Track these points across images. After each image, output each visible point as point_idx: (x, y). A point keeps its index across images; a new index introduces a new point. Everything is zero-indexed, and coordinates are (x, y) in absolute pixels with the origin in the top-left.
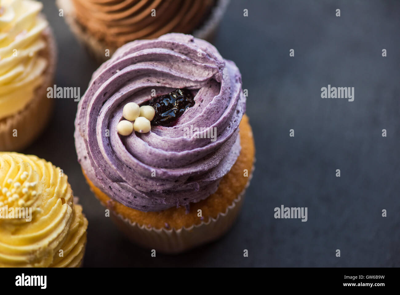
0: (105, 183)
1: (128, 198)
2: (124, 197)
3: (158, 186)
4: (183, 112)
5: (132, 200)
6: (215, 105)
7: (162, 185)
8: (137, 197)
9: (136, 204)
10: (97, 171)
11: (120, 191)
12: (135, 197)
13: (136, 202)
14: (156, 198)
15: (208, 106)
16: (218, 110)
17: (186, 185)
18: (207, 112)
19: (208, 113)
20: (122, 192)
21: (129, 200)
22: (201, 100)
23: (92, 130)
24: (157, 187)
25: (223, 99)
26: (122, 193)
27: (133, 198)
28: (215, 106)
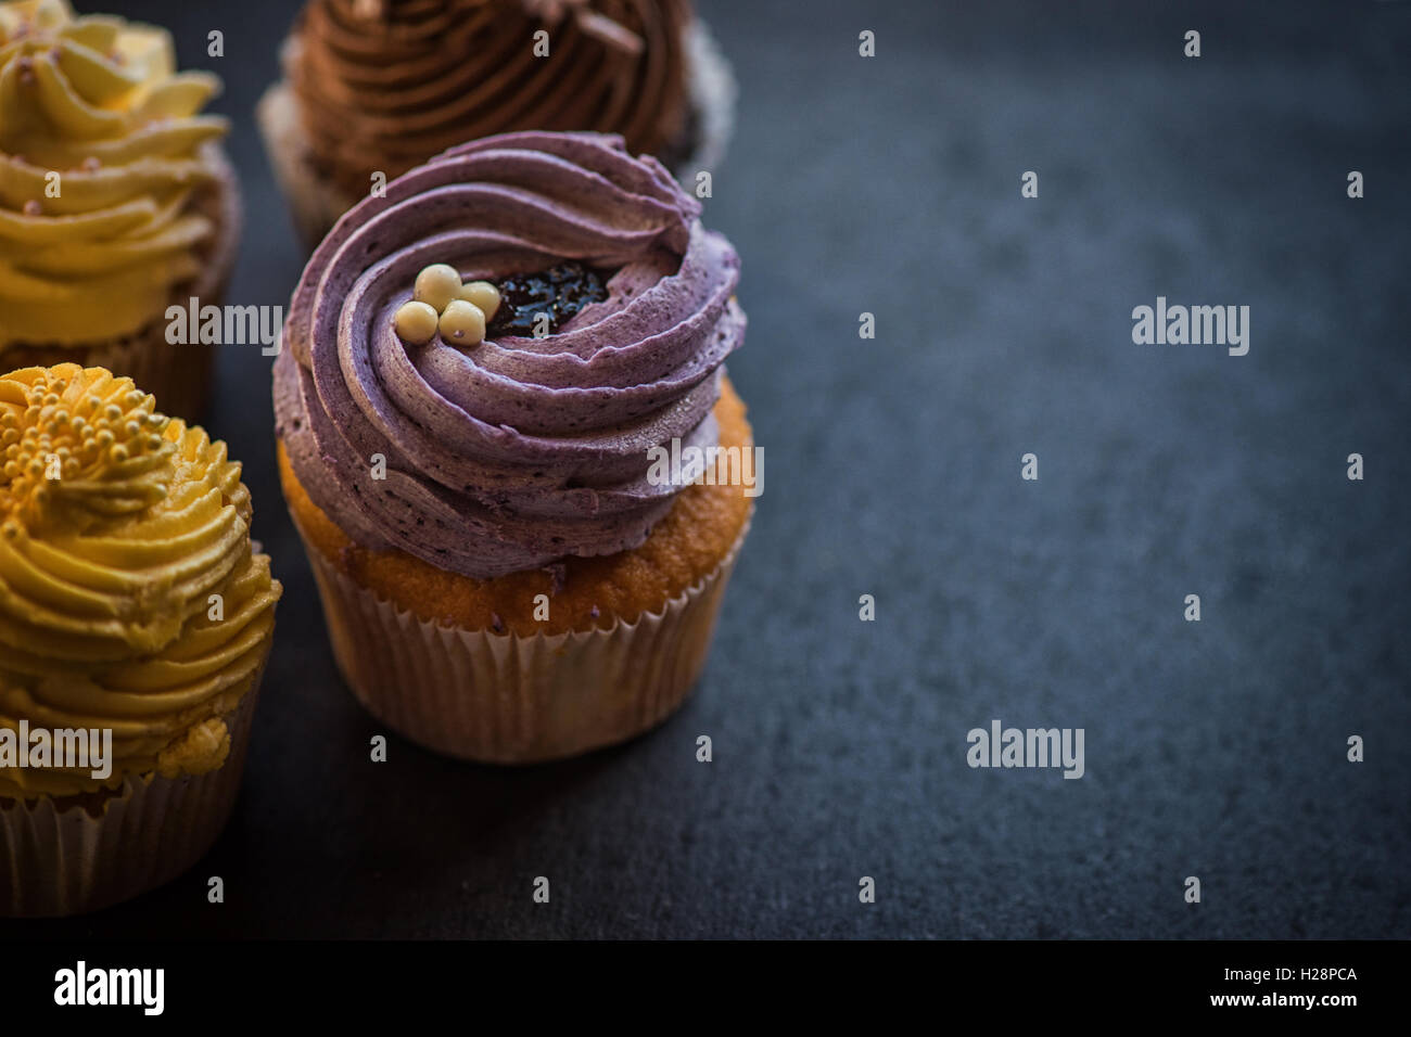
0: (343, 475)
1: (401, 522)
2: (390, 519)
3: (486, 477)
4: (573, 313)
5: (410, 529)
6: (663, 296)
7: (499, 477)
8: (426, 523)
9: (421, 541)
10: (324, 443)
11: (381, 500)
12: (420, 522)
13: (422, 535)
14: (480, 521)
15: (644, 296)
16: (671, 313)
17: (562, 495)
18: (640, 309)
19: (642, 312)
20: (386, 504)
21: (402, 527)
22: (627, 288)
23: (327, 327)
24: (484, 480)
25: (685, 288)
26: (387, 508)
27: (414, 523)
28: (662, 299)
